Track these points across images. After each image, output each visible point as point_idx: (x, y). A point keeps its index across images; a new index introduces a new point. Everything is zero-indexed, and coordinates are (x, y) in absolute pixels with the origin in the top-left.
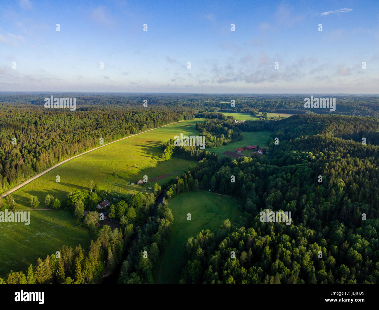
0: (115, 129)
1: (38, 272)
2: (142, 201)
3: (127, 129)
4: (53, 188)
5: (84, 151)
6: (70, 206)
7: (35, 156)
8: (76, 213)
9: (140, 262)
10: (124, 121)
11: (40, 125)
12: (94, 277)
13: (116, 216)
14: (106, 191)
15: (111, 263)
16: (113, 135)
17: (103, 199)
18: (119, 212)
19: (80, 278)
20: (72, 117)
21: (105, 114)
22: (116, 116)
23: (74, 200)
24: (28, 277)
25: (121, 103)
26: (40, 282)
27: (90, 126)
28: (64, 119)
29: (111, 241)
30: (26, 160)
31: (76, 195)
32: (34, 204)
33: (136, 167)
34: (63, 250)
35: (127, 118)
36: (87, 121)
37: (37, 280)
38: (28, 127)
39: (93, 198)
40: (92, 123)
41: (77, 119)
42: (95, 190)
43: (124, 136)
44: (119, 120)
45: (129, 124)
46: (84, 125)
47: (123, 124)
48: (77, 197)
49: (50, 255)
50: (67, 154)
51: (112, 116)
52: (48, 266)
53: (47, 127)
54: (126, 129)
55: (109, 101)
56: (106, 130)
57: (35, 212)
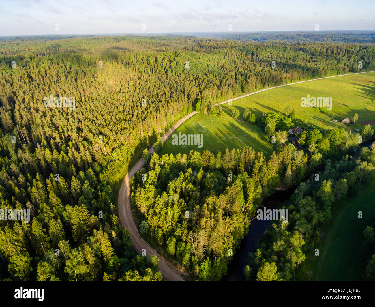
0: (331, 64)
1: (224, 159)
2: (342, 138)
3: (346, 65)
4: (254, 107)
5: (290, 82)
6: (263, 123)
7: (245, 79)
8: (267, 129)
9: (320, 189)
10: (346, 57)
11: (256, 56)
12: (268, 184)
13: (305, 143)
14: (302, 120)
15: (288, 180)
16: (327, 70)
17: (296, 126)
18: (310, 139)
19: (256, 178)
20: (286, 49)
21: (324, 48)
22: (336, 51)
23: (268, 119)
24: (216, 159)
25: (347, 40)
26: (224, 166)
27: (304, 59)
28: (278, 51)
29: (293, 161)
30: (238, 81)
31: (271, 115)
32: (235, 115)
33: (346, 106)
34: (247, 150)
35: (350, 54)
36: (301, 54)
37: (222, 164)
38: (246, 57)
39: (286, 121)
40: (307, 56)
41: (291, 51)
42: (291, 117)
43: (341, 73)
44: (339, 55)
45: (350, 61)
46: (297, 57)
47: (343, 60)
48: (272, 116)
49: (236, 150)
50: (273, 82)
51: (332, 50)
52: (233, 157)
53: (261, 58)
54: (344, 66)
55: (332, 38)
56: (320, 64)
57: (235, 121)
